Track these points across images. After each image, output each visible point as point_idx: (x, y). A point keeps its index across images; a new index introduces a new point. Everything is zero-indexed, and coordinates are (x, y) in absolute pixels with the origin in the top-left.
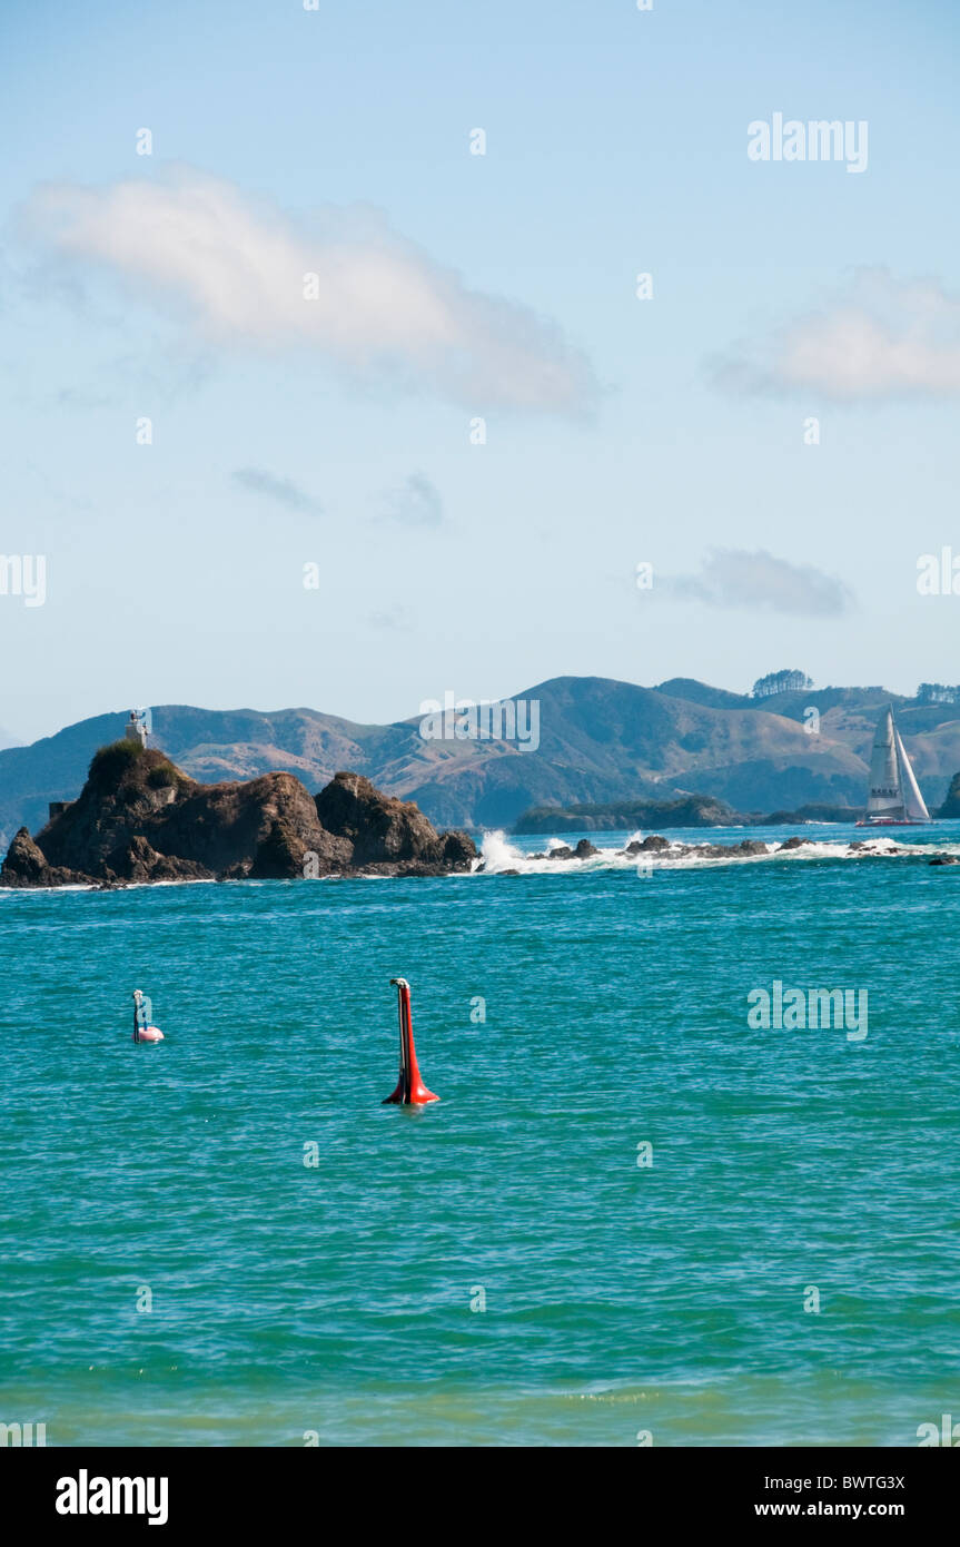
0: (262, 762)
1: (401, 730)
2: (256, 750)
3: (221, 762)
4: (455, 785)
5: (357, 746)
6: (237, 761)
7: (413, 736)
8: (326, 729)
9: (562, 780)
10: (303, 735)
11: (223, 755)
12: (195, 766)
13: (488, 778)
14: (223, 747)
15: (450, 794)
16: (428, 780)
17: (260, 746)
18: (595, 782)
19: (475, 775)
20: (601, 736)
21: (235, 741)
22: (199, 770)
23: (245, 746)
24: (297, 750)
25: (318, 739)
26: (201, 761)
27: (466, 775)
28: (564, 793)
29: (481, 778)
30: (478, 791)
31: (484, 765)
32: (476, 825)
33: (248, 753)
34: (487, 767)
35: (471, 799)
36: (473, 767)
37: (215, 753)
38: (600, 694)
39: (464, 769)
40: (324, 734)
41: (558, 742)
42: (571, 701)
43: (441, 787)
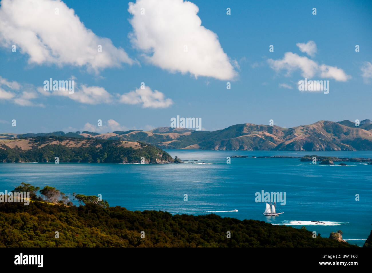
0: (264, 135)
1: (291, 130)
2: (264, 133)
3: (257, 135)
4: (300, 141)
5: (282, 132)
6: (260, 135)
7: (293, 131)
8: (277, 129)
9: (320, 141)
10: (273, 130)
11: (258, 134)
12: (252, 135)
13: (306, 140)
14: (258, 132)
15: (298, 143)
16: (295, 140)
17: (265, 132)
18: (326, 142)
19: (303, 139)
20: (329, 132)
21: (260, 131)
22: (253, 136)
23: (262, 132)
24: (271, 133)
25: (275, 131)
26: (253, 135)
27: (302, 139)
28: (320, 144)
29: (304, 140)
30: (304, 143)
31: (305, 138)
32: (303, 149)
33: (262, 133)
34: (306, 138)
35: (302, 144)
36: (303, 138)
37: (256, 133)
38: (329, 124)
39: (301, 138)
40: (277, 130)
41: (320, 133)
42: (323, 125)
43: (297, 142)
